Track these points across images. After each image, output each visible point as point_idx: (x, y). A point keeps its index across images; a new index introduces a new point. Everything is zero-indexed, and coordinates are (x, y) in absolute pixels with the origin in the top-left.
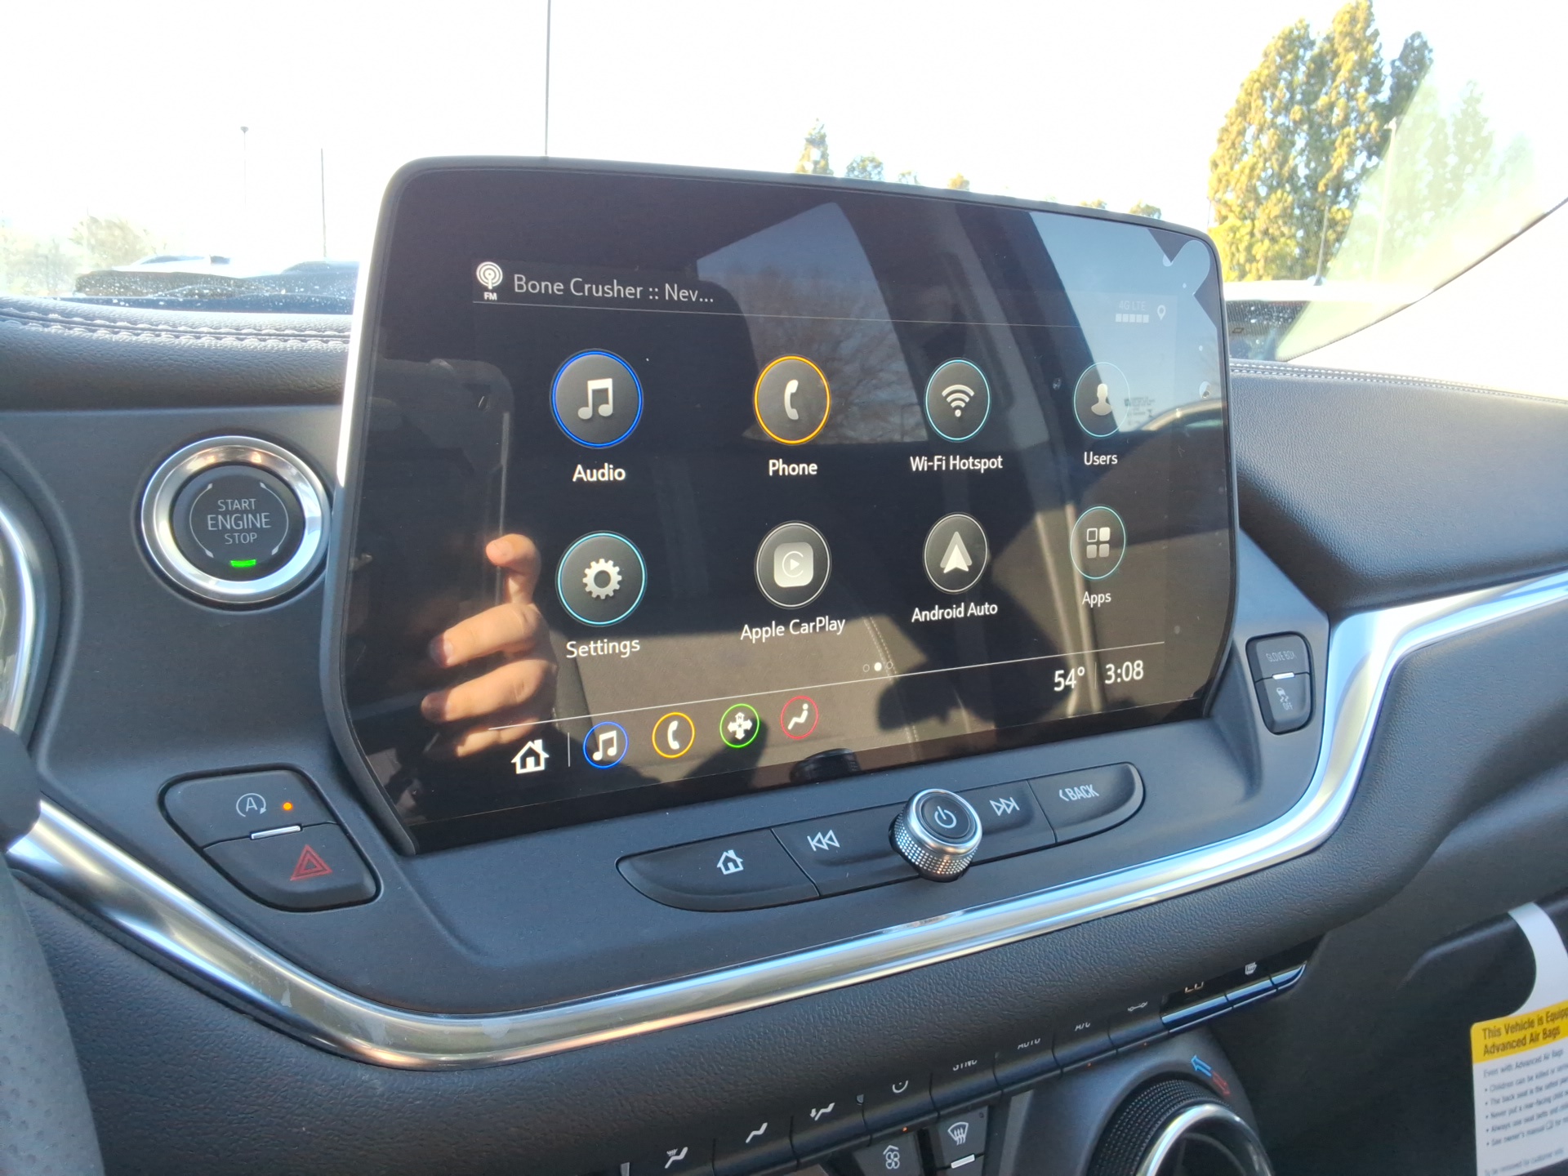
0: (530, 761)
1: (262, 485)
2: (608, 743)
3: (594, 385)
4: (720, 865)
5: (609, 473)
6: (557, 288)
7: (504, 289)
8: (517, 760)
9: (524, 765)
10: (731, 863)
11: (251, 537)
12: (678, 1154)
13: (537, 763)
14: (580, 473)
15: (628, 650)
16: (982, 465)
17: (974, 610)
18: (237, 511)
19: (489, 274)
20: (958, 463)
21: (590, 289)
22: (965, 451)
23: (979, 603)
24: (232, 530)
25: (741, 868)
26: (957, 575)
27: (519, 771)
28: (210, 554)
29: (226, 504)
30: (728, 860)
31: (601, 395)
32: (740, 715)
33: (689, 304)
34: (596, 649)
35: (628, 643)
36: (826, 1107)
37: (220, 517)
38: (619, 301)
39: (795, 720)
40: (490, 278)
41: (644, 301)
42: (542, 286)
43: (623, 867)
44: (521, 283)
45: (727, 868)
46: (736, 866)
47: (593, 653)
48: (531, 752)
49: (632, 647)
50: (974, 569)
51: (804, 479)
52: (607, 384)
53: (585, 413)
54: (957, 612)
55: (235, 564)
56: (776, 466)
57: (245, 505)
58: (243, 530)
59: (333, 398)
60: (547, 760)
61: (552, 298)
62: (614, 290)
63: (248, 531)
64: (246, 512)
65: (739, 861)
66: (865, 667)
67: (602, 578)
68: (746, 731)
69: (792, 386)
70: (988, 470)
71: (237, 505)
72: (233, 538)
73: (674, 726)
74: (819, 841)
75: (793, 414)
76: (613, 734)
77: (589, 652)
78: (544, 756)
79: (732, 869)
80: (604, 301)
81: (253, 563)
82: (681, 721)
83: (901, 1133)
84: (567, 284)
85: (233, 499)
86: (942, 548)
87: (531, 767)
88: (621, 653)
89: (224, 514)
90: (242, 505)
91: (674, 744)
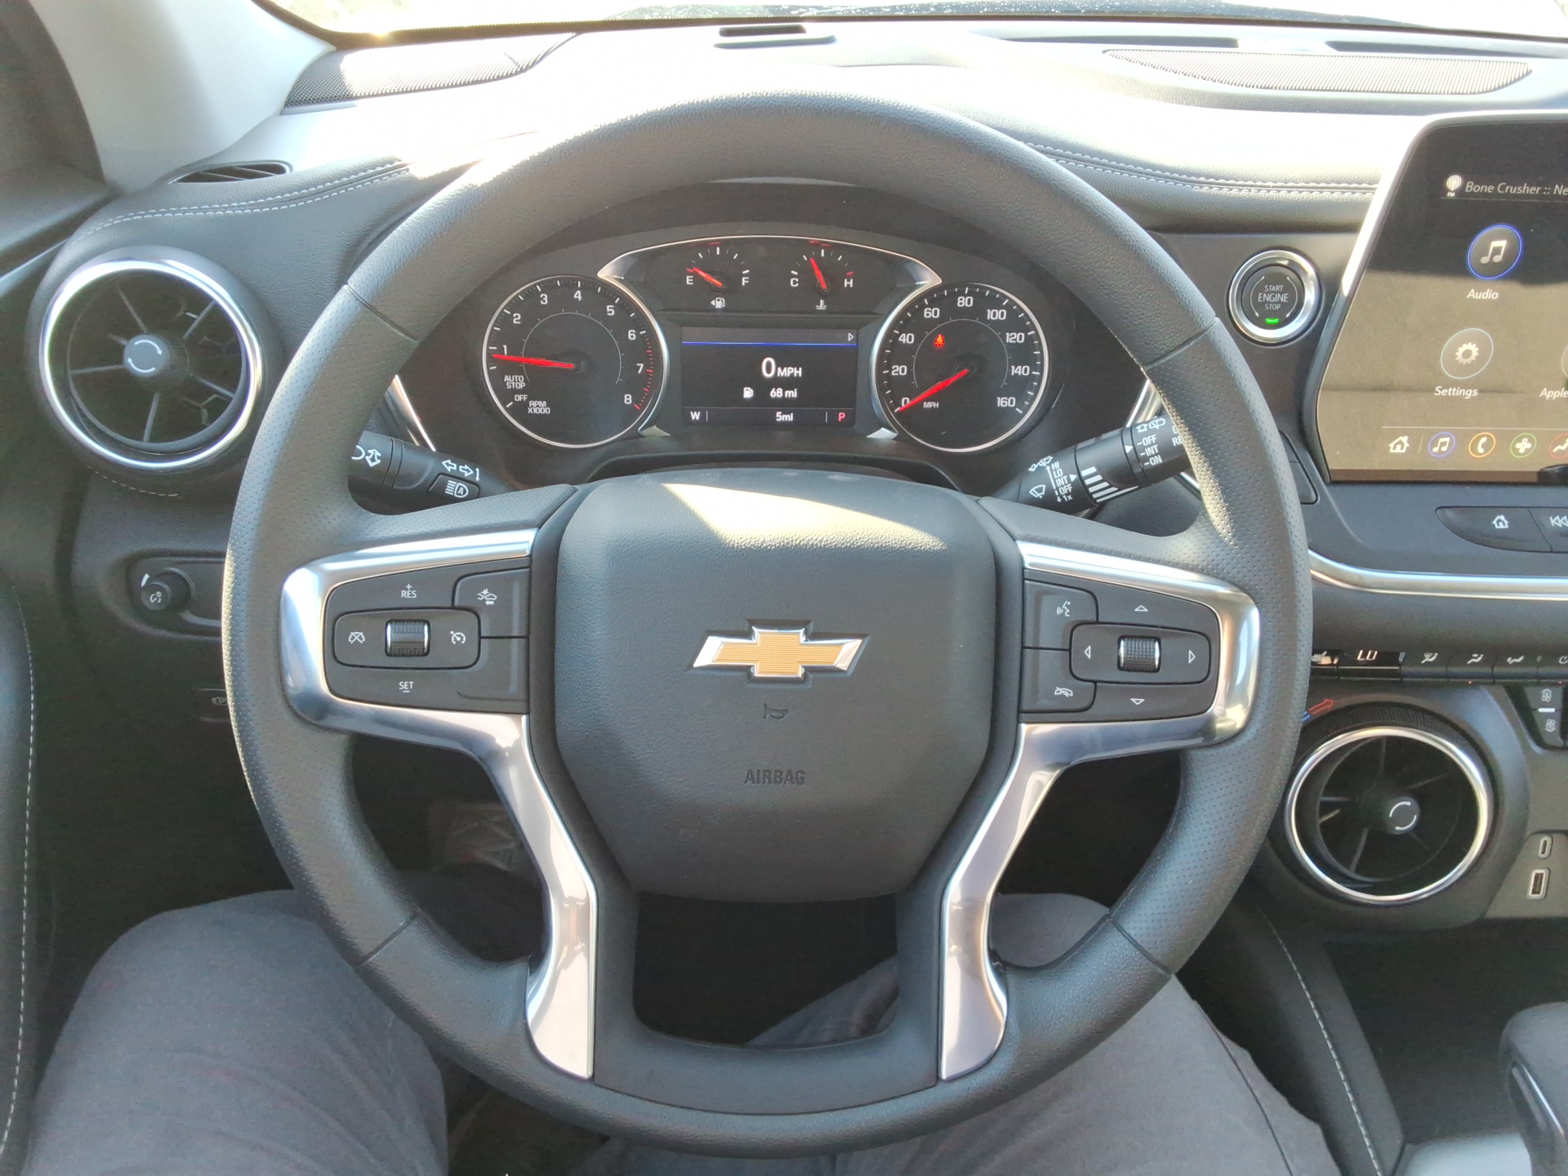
0: (1399, 446)
1: (1288, 278)
2: (1443, 444)
3: (1495, 244)
4: (1495, 522)
5: (1489, 295)
6: (1489, 189)
7: (1460, 192)
8: (1392, 445)
9: (1394, 448)
10: (1501, 523)
11: (1278, 307)
12: (1431, 657)
13: (1402, 449)
14: (1472, 294)
15: (1470, 394)
18: (1273, 292)
21: (1509, 189)
24: (1269, 302)
25: (1507, 526)
27: (1391, 451)
28: (1257, 314)
29: (1269, 287)
30: (1499, 521)
31: (1497, 251)
32: (1526, 439)
34: (1452, 392)
35: (1471, 391)
36: (1518, 658)
37: (1265, 295)
38: (1523, 195)
39: (1559, 447)
40: (1453, 184)
41: (1541, 196)
42: (1481, 188)
43: (1438, 511)
44: (1471, 187)
45: (1498, 525)
46: (1504, 524)
47: (1450, 394)
48: (1400, 443)
49: (1473, 393)
52: (1502, 244)
53: (1485, 260)
55: (1269, 321)
57: (1278, 289)
58: (1275, 303)
60: (1407, 448)
61: (1486, 195)
62: (1523, 189)
63: (1277, 303)
64: (1277, 292)
65: (1506, 522)
67: (1467, 354)
68: (1526, 449)
71: (1274, 289)
72: (1269, 306)
73: (1484, 440)
74: (1557, 521)
76: (1447, 439)
77: (1447, 393)
78: (1407, 445)
79: (1501, 526)
80: (1515, 196)
81: (1276, 321)
82: (1489, 438)
83: (1558, 685)
84: (1496, 187)
85: (1273, 285)
87: (1398, 450)
88: (1465, 396)
89: (1267, 293)
90: (1277, 288)
91: (1481, 450)
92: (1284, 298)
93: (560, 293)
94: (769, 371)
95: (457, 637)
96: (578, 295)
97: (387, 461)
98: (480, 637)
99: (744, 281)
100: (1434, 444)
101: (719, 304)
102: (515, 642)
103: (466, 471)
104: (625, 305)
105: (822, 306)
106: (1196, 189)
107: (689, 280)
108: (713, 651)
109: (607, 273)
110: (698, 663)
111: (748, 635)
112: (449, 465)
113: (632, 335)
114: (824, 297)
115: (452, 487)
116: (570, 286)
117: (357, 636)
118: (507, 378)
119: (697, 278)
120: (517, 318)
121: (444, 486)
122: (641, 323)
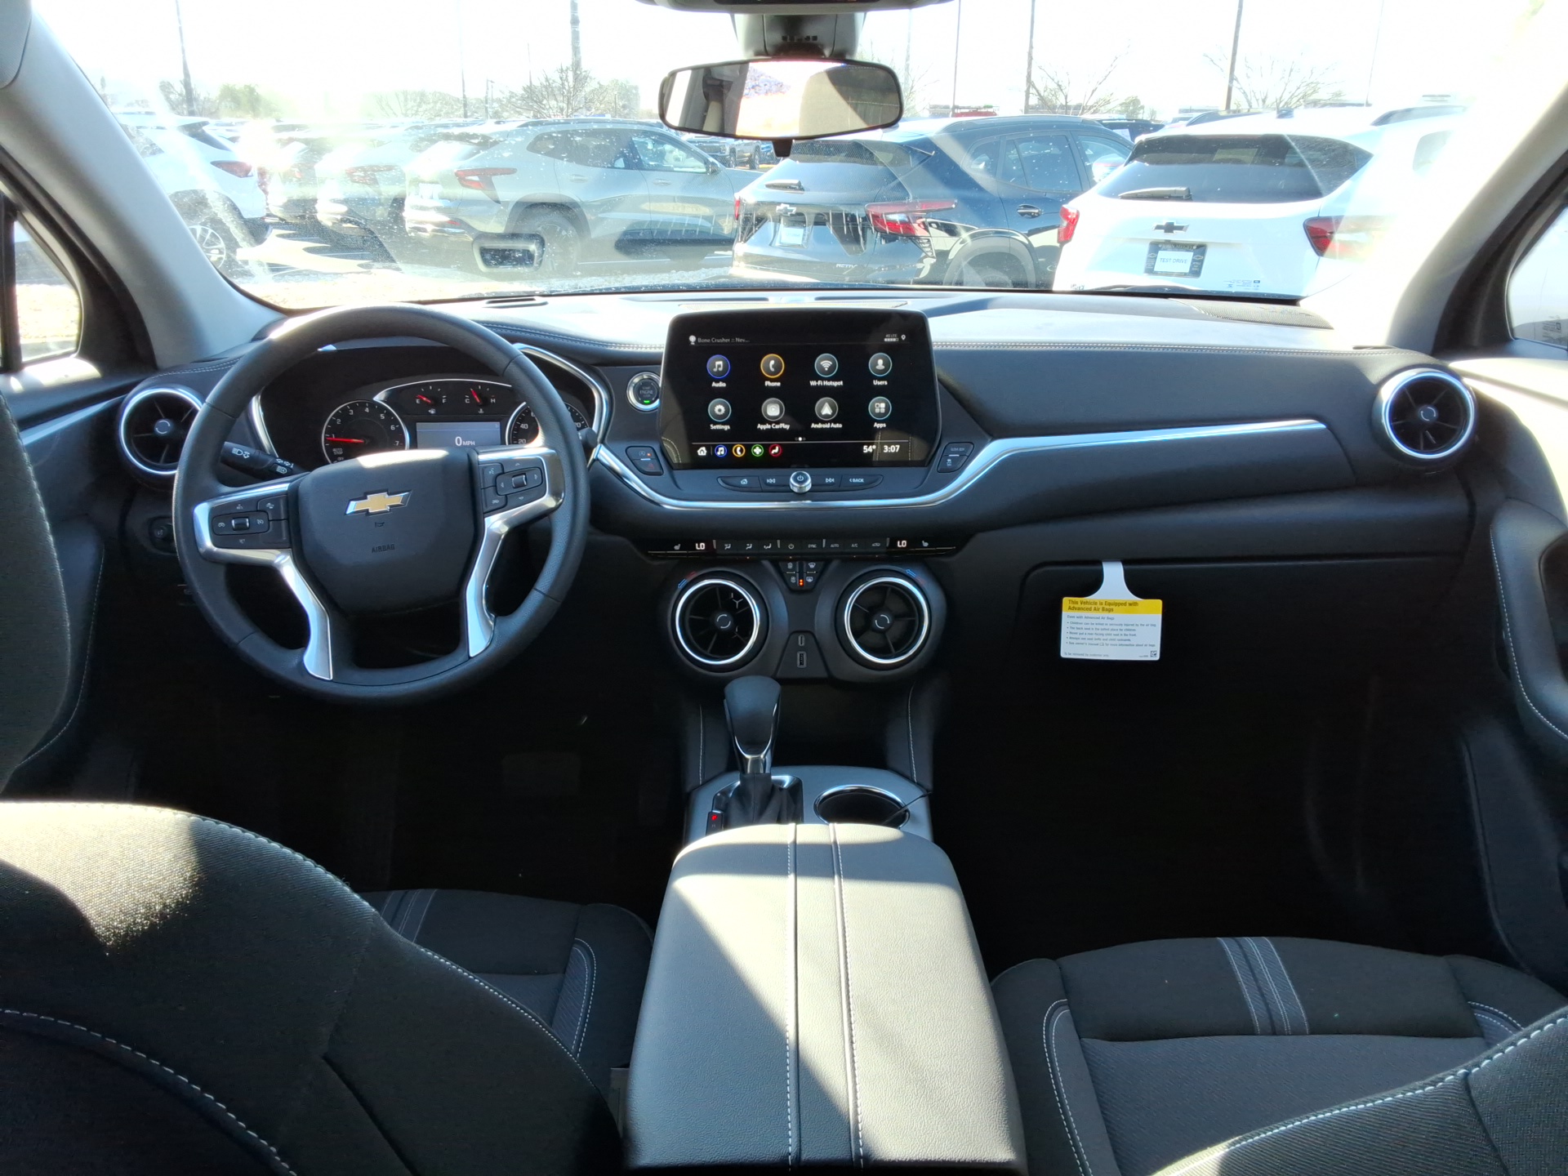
0: (702, 452)
1: (652, 384)
3: (718, 363)
4: (741, 482)
5: (722, 385)
6: (708, 341)
7: (696, 342)
8: (698, 451)
9: (700, 453)
11: (650, 395)
13: (704, 453)
14: (714, 384)
15: (726, 428)
16: (836, 384)
17: (833, 425)
18: (646, 389)
19: (692, 339)
20: (826, 383)
21: (717, 341)
22: (829, 380)
23: (835, 423)
24: (646, 394)
25: (746, 483)
26: (827, 416)
29: (643, 388)
30: (744, 481)
31: (719, 366)
32: (758, 448)
33: (742, 343)
34: (718, 427)
35: (726, 426)
36: (769, 545)
38: (724, 343)
39: (774, 451)
41: (731, 343)
42: (705, 341)
44: (700, 340)
45: (744, 483)
48: (702, 450)
50: (833, 414)
51: (776, 387)
52: (721, 363)
53: (715, 370)
54: (827, 426)
55: (645, 402)
56: (768, 383)
58: (648, 393)
59: (660, 364)
60: (707, 453)
61: (708, 343)
62: (723, 340)
66: (796, 439)
67: (720, 410)
68: (760, 452)
69: (772, 362)
70: (838, 386)
72: (646, 396)
73: (739, 449)
75: (772, 370)
76: (723, 448)
77: (716, 427)
78: (705, 451)
80: (721, 343)
81: (648, 402)
82: (741, 447)
84: (711, 340)
86: (821, 407)
87: (702, 454)
89: (643, 390)
90: (648, 388)
91: (739, 453)
92: (651, 392)
93: (358, 408)
94: (459, 443)
95: (260, 522)
96: (367, 410)
97: (251, 457)
98: (269, 521)
99: (444, 401)
100: (717, 451)
101: (432, 412)
102: (283, 521)
103: (287, 464)
104: (389, 414)
105: (481, 411)
106: (609, 348)
107: (418, 401)
108: (353, 507)
109: (379, 398)
110: (348, 512)
111: (366, 498)
112: (280, 461)
113: (393, 428)
114: (481, 406)
115: (280, 469)
116: (363, 405)
117: (221, 524)
118: (334, 450)
119: (421, 401)
120: (339, 421)
121: (276, 467)
122: (396, 422)
